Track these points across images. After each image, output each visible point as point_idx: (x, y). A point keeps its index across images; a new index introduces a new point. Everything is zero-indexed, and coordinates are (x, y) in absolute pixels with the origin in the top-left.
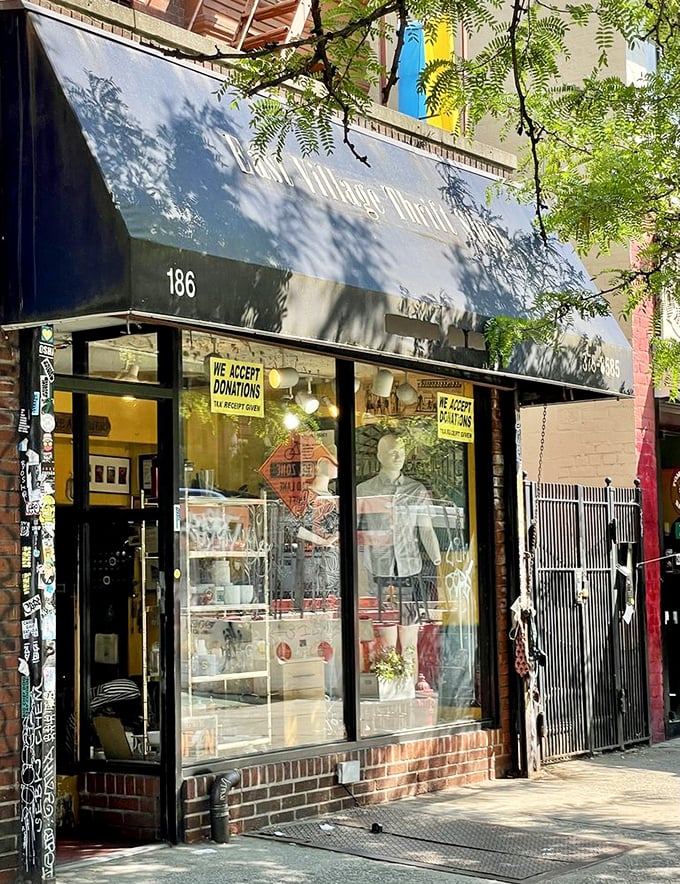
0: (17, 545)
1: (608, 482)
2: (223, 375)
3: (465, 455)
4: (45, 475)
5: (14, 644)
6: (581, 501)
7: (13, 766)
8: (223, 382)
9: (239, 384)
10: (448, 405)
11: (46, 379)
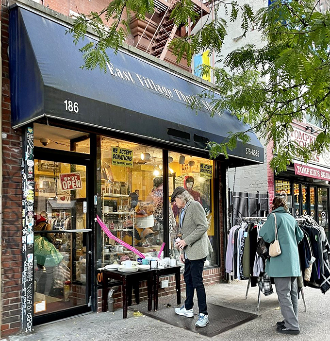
0: (20, 208)
1: (258, 192)
2: (116, 152)
3: (210, 183)
4: (29, 182)
5: (19, 245)
6: (249, 198)
7: (18, 290)
8: (117, 155)
9: (123, 156)
10: (204, 167)
11: (30, 147)
